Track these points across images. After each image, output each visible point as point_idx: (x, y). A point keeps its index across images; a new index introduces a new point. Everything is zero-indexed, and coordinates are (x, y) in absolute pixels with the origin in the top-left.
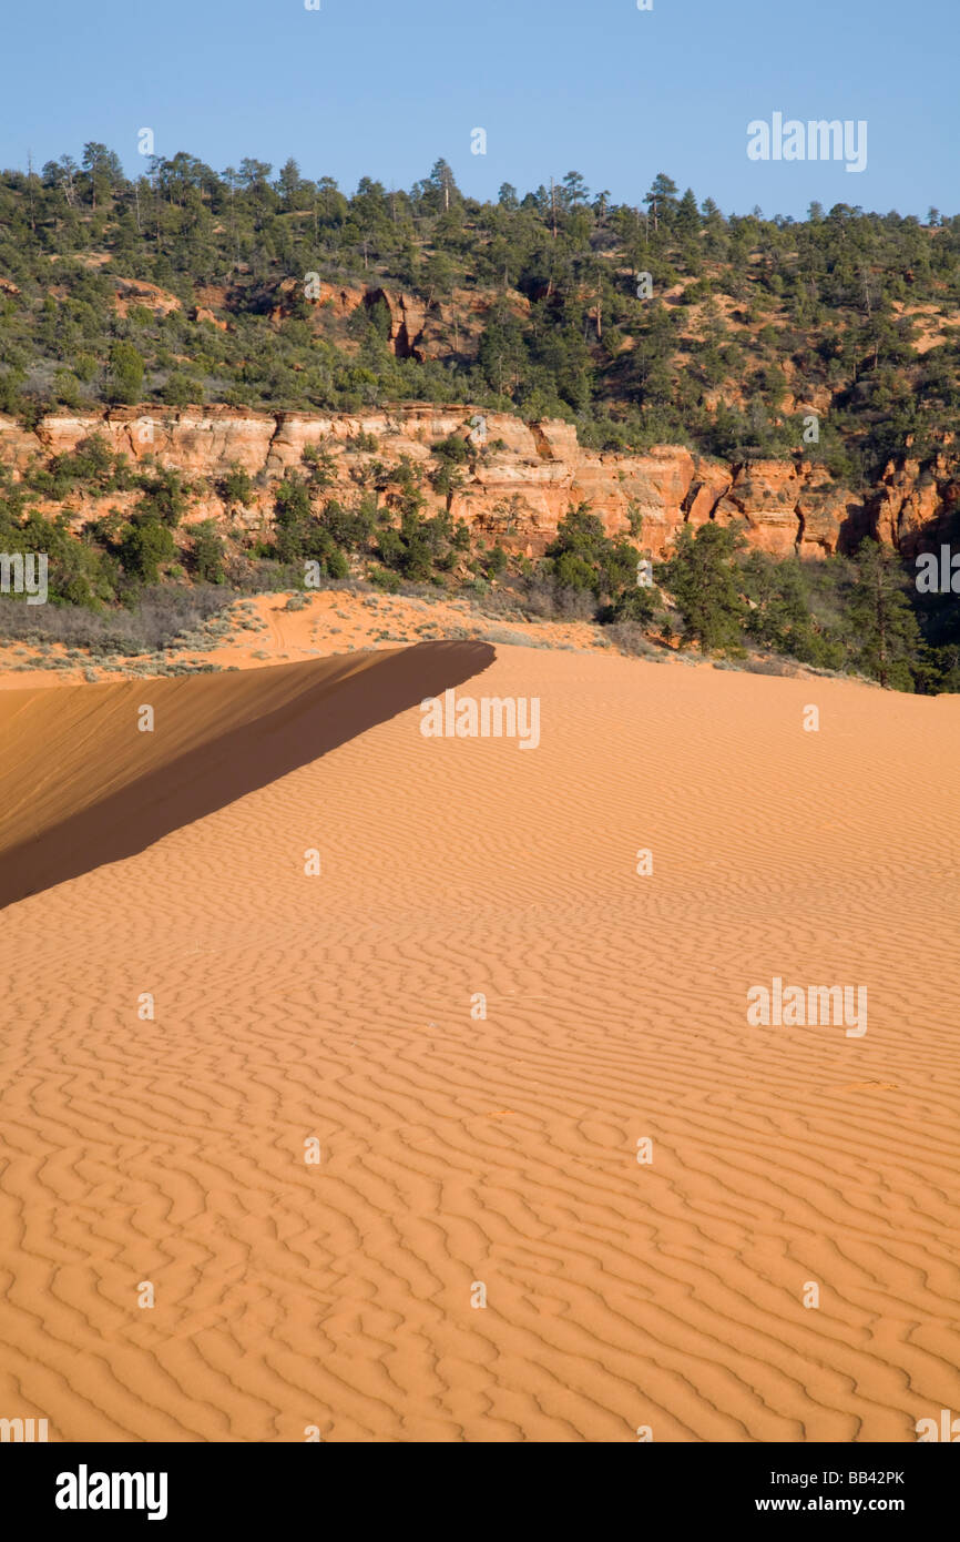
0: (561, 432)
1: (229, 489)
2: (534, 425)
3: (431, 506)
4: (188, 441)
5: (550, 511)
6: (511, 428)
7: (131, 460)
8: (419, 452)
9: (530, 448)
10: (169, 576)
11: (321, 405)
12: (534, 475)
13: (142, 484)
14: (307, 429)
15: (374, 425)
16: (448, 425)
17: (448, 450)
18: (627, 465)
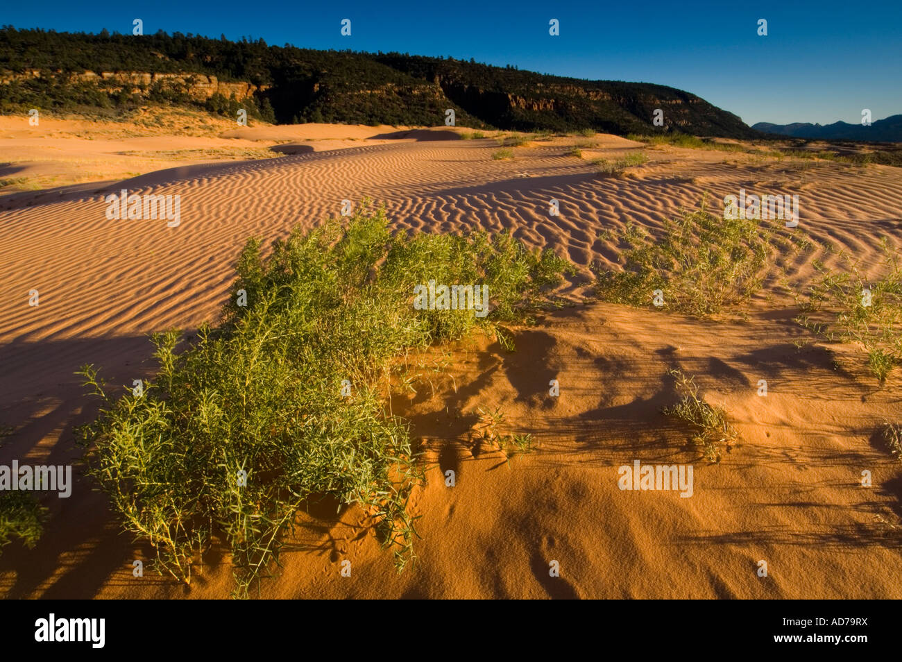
0: (214, 78)
1: (142, 87)
2: (208, 77)
3: (184, 91)
4: (134, 78)
5: (210, 93)
6: (203, 78)
7: (122, 81)
8: (182, 81)
9: (207, 81)
10: (126, 105)
11: (162, 72)
12: (206, 85)
13: (122, 86)
14: (158, 76)
15: (173, 76)
16: (189, 76)
17: (187, 80)
18: (232, 85)
